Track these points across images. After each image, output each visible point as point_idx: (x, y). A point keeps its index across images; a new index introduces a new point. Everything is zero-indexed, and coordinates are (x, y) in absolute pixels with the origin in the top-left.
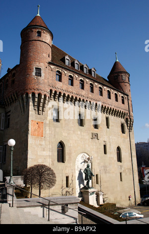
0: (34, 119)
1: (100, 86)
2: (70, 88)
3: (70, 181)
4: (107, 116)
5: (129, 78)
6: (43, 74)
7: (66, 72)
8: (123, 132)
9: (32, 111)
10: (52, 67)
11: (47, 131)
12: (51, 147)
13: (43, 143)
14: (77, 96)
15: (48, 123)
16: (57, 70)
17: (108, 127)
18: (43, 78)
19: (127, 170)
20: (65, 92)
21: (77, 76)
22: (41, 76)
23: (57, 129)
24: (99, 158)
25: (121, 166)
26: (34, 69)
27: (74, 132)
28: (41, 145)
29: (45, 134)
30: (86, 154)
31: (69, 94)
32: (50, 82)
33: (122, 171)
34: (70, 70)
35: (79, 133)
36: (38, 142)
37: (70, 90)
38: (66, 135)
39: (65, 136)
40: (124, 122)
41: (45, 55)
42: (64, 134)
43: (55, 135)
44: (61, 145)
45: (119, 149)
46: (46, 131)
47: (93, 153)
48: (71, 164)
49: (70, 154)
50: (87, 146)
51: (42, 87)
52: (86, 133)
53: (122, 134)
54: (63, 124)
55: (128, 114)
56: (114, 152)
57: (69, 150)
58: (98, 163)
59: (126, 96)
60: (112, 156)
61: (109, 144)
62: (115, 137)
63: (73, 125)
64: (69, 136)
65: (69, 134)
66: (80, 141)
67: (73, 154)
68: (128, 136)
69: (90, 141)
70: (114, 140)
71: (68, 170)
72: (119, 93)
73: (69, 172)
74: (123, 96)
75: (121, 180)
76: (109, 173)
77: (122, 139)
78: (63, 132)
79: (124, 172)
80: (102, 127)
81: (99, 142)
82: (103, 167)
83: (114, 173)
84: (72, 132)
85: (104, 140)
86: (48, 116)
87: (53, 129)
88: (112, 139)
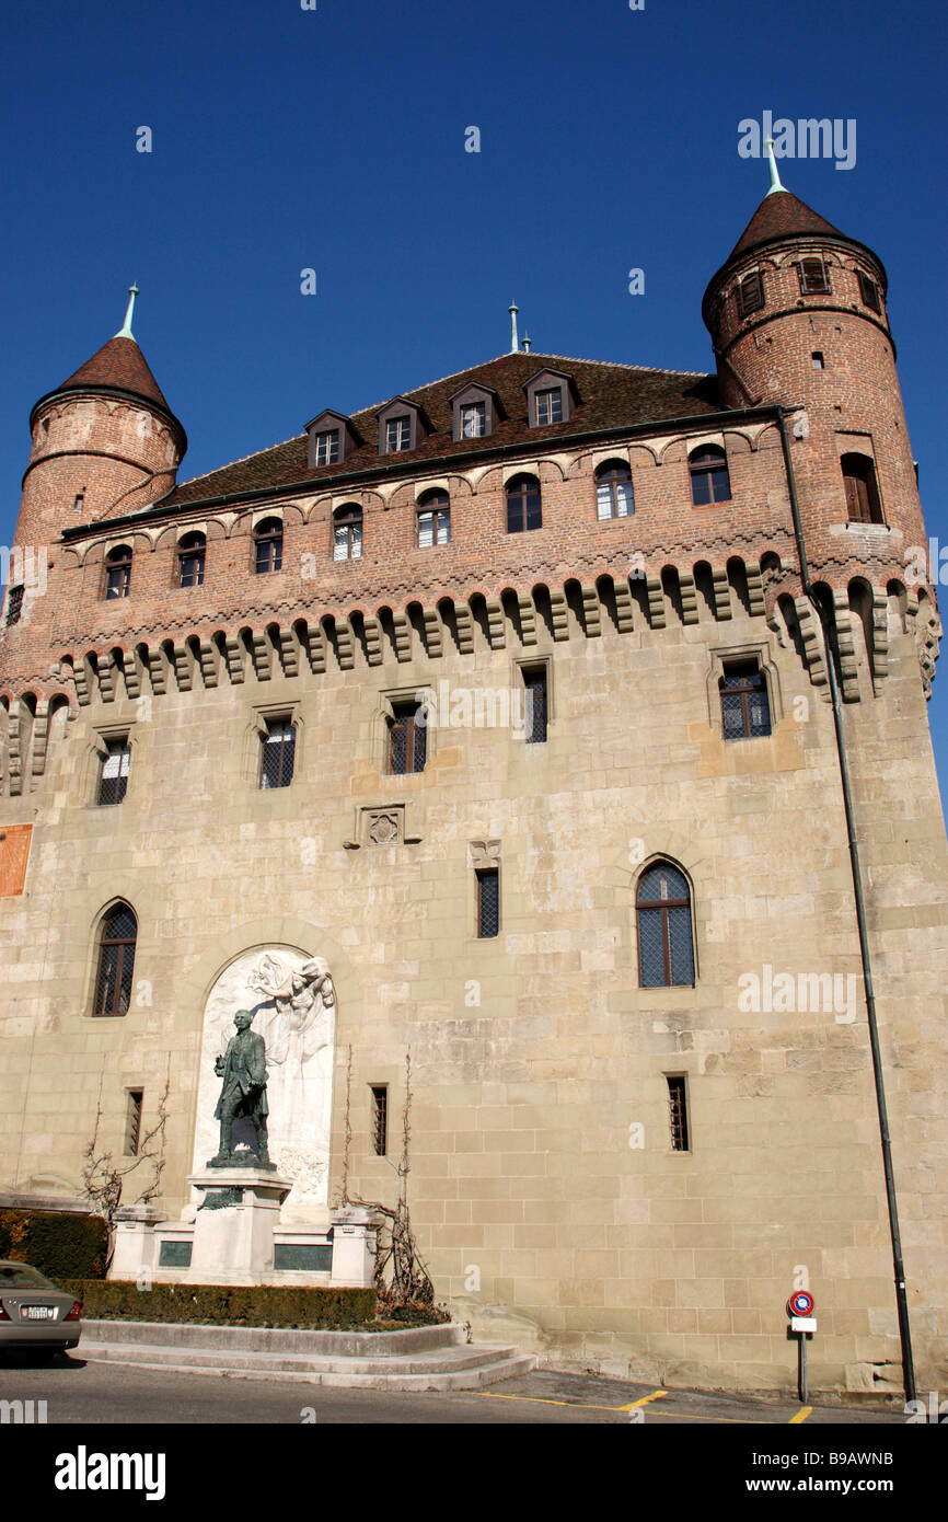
1: (422, 486)
3: (148, 1121)
4: (530, 653)
6: (27, 606)
10: (82, 546)
11: (48, 862)
12: (54, 937)
13: (20, 923)
15: (55, 819)
16: (109, 547)
17: (540, 734)
18: (25, 624)
22: (17, 619)
25: (674, 1016)
27: (206, 831)
28: (6, 936)
29: (34, 878)
32: (64, 624)
33: (692, 1059)
34: (175, 512)
35: (249, 829)
37: (184, 610)
38: (156, 858)
39: (141, 870)
41: (48, 513)
42: (139, 859)
44: (119, 920)
45: (668, 870)
46: (38, 866)
48: (169, 1022)
49: (168, 961)
50: (302, 899)
52: (307, 822)
53: (722, 743)
54: (143, 808)
55: (788, 561)
56: (597, 907)
57: (165, 939)
58: (396, 1006)
59: (752, 430)
60: (562, 941)
61: (533, 852)
62: (615, 794)
63: (206, 797)
64: (172, 862)
65: (172, 851)
66: (245, 880)
67: (186, 961)
68: (813, 742)
69: (339, 864)
70: (595, 819)
71: (145, 1054)
72: (647, 443)
73: (150, 1067)
74: (716, 438)
75: (682, 1140)
76: (511, 1074)
77: (721, 787)
78: (133, 848)
79: (718, 1070)
80: (460, 747)
81: (426, 859)
82: (444, 1032)
83: (573, 1073)
84: (195, 836)
85: (473, 835)
86: (59, 788)
87: (78, 844)
88: (575, 809)
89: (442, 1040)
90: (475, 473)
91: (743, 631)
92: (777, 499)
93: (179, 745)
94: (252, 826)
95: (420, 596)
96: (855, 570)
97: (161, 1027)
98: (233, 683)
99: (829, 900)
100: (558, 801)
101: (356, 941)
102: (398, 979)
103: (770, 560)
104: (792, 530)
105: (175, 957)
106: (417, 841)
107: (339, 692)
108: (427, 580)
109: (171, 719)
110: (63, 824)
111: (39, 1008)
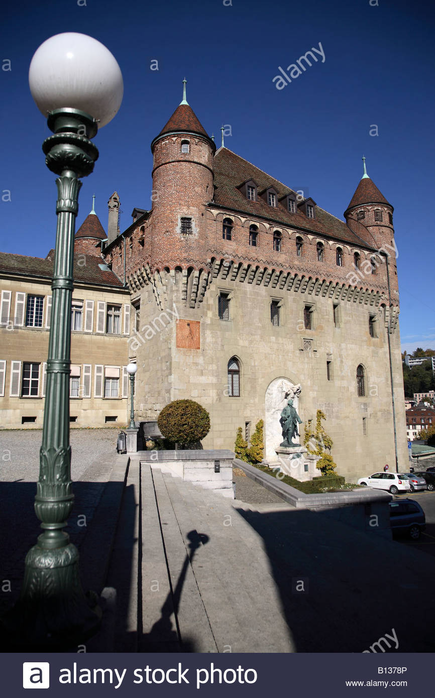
0: (182, 316)
1: (318, 240)
2: (253, 252)
4: (336, 301)
5: (390, 217)
6: (194, 229)
7: (243, 220)
8: (372, 333)
9: (176, 302)
10: (215, 212)
11: (208, 338)
12: (215, 367)
13: (201, 360)
14: (268, 266)
15: (208, 321)
16: (224, 217)
17: (337, 326)
18: (196, 238)
19: (379, 414)
20: (242, 261)
21: (267, 226)
22: (191, 233)
23: (227, 334)
24: (316, 388)
25: (365, 404)
26: (179, 221)
27: (262, 337)
28: (196, 364)
29: (204, 343)
30: (285, 381)
31: (250, 263)
32: (211, 243)
33: (367, 414)
34: (251, 215)
35: (273, 339)
36: (190, 360)
37: (254, 255)
38: (246, 343)
39: (242, 347)
40: (377, 311)
41: (199, 189)
42: (241, 343)
43: (223, 346)
44: (238, 364)
45: (360, 368)
46: (205, 339)
47: (302, 377)
48: (257, 400)
49: (254, 380)
50: (289, 364)
51: (194, 254)
52: (289, 340)
53: (371, 338)
54: (240, 324)
55: (387, 296)
56: (351, 376)
57: (253, 373)
58: (314, 398)
59: (382, 257)
60: (345, 383)
61: (339, 359)
62: (353, 346)
63: (260, 325)
64: (252, 345)
65: (251, 342)
66: (274, 356)
67: (260, 380)
68: (384, 342)
69: (298, 355)
70: (350, 352)
71: (251, 411)
72: (364, 251)
73: (253, 415)
74: (375, 256)
75: (365, 432)
76: (337, 417)
77: (371, 349)
78: (239, 338)
79: (372, 417)
80: (323, 325)
81: (318, 357)
82: (324, 406)
83: (348, 417)
84: (258, 337)
85: (327, 352)
86: (208, 309)
87: (219, 333)
88: (346, 349)
90: (331, 242)
91: (374, 310)
92: (385, 278)
93: (249, 303)
94: (274, 338)
95: (319, 277)
97: (254, 402)
98: (265, 286)
99: (387, 380)
100: (343, 345)
101: (303, 379)
102: (313, 390)
103: (383, 294)
104: (387, 288)
105: (256, 379)
106: (316, 351)
107: (294, 299)
108: (321, 272)
109: (245, 293)
110: (212, 324)
111: (213, 393)
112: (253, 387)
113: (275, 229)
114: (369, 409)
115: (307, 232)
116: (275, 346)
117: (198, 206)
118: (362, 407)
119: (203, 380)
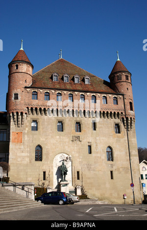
0: (14, 130)
3: (47, 175)
6: (19, 97)
7: (41, 91)
9: (12, 125)
10: (28, 90)
11: (26, 138)
12: (29, 149)
13: (22, 147)
15: (26, 132)
16: (33, 91)
17: (95, 129)
18: (20, 100)
19: (121, 169)
20: (41, 107)
21: (53, 91)
22: (18, 99)
23: (35, 136)
25: (111, 165)
26: (13, 95)
27: (52, 137)
28: (20, 149)
29: (24, 140)
30: (64, 154)
32: (26, 102)
33: (113, 169)
34: (45, 88)
36: (18, 147)
37: (47, 104)
39: (42, 141)
41: (21, 82)
42: (41, 139)
43: (33, 141)
44: (41, 148)
45: (111, 148)
46: (24, 139)
47: (73, 153)
48: (49, 162)
49: (48, 154)
50: (66, 147)
51: (19, 107)
52: (66, 137)
53: (115, 134)
54: (41, 132)
55: (124, 114)
56: (103, 151)
57: (47, 151)
58: (80, 162)
59: (120, 96)
60: (99, 155)
61: (95, 144)
62: (104, 138)
63: (51, 132)
65: (46, 139)
66: (58, 144)
67: (50, 154)
68: (125, 135)
69: (71, 143)
70: (102, 141)
71: (46, 167)
72: (109, 95)
74: (116, 96)
75: (112, 178)
76: (94, 170)
77: (115, 139)
79: (116, 171)
80: (86, 130)
81: (82, 144)
83: (101, 170)
84: (50, 137)
85: (88, 141)
86: (26, 127)
87: (31, 136)
88: (100, 139)
89: (86, 166)
90: (88, 94)
91: (118, 121)
92: (123, 105)
93: (46, 124)
94: (58, 137)
96: (131, 116)
99: (126, 153)
100: (98, 138)
102: (80, 158)
103: (122, 113)
104: (124, 110)
106: (81, 141)
107: (69, 120)
109: (44, 119)
110: (28, 132)
111: (27, 160)
112: (47, 157)
113: (57, 92)
114: (114, 167)
115: (74, 91)
116: (59, 140)
117: (20, 89)
118: (110, 166)
119: (23, 154)
